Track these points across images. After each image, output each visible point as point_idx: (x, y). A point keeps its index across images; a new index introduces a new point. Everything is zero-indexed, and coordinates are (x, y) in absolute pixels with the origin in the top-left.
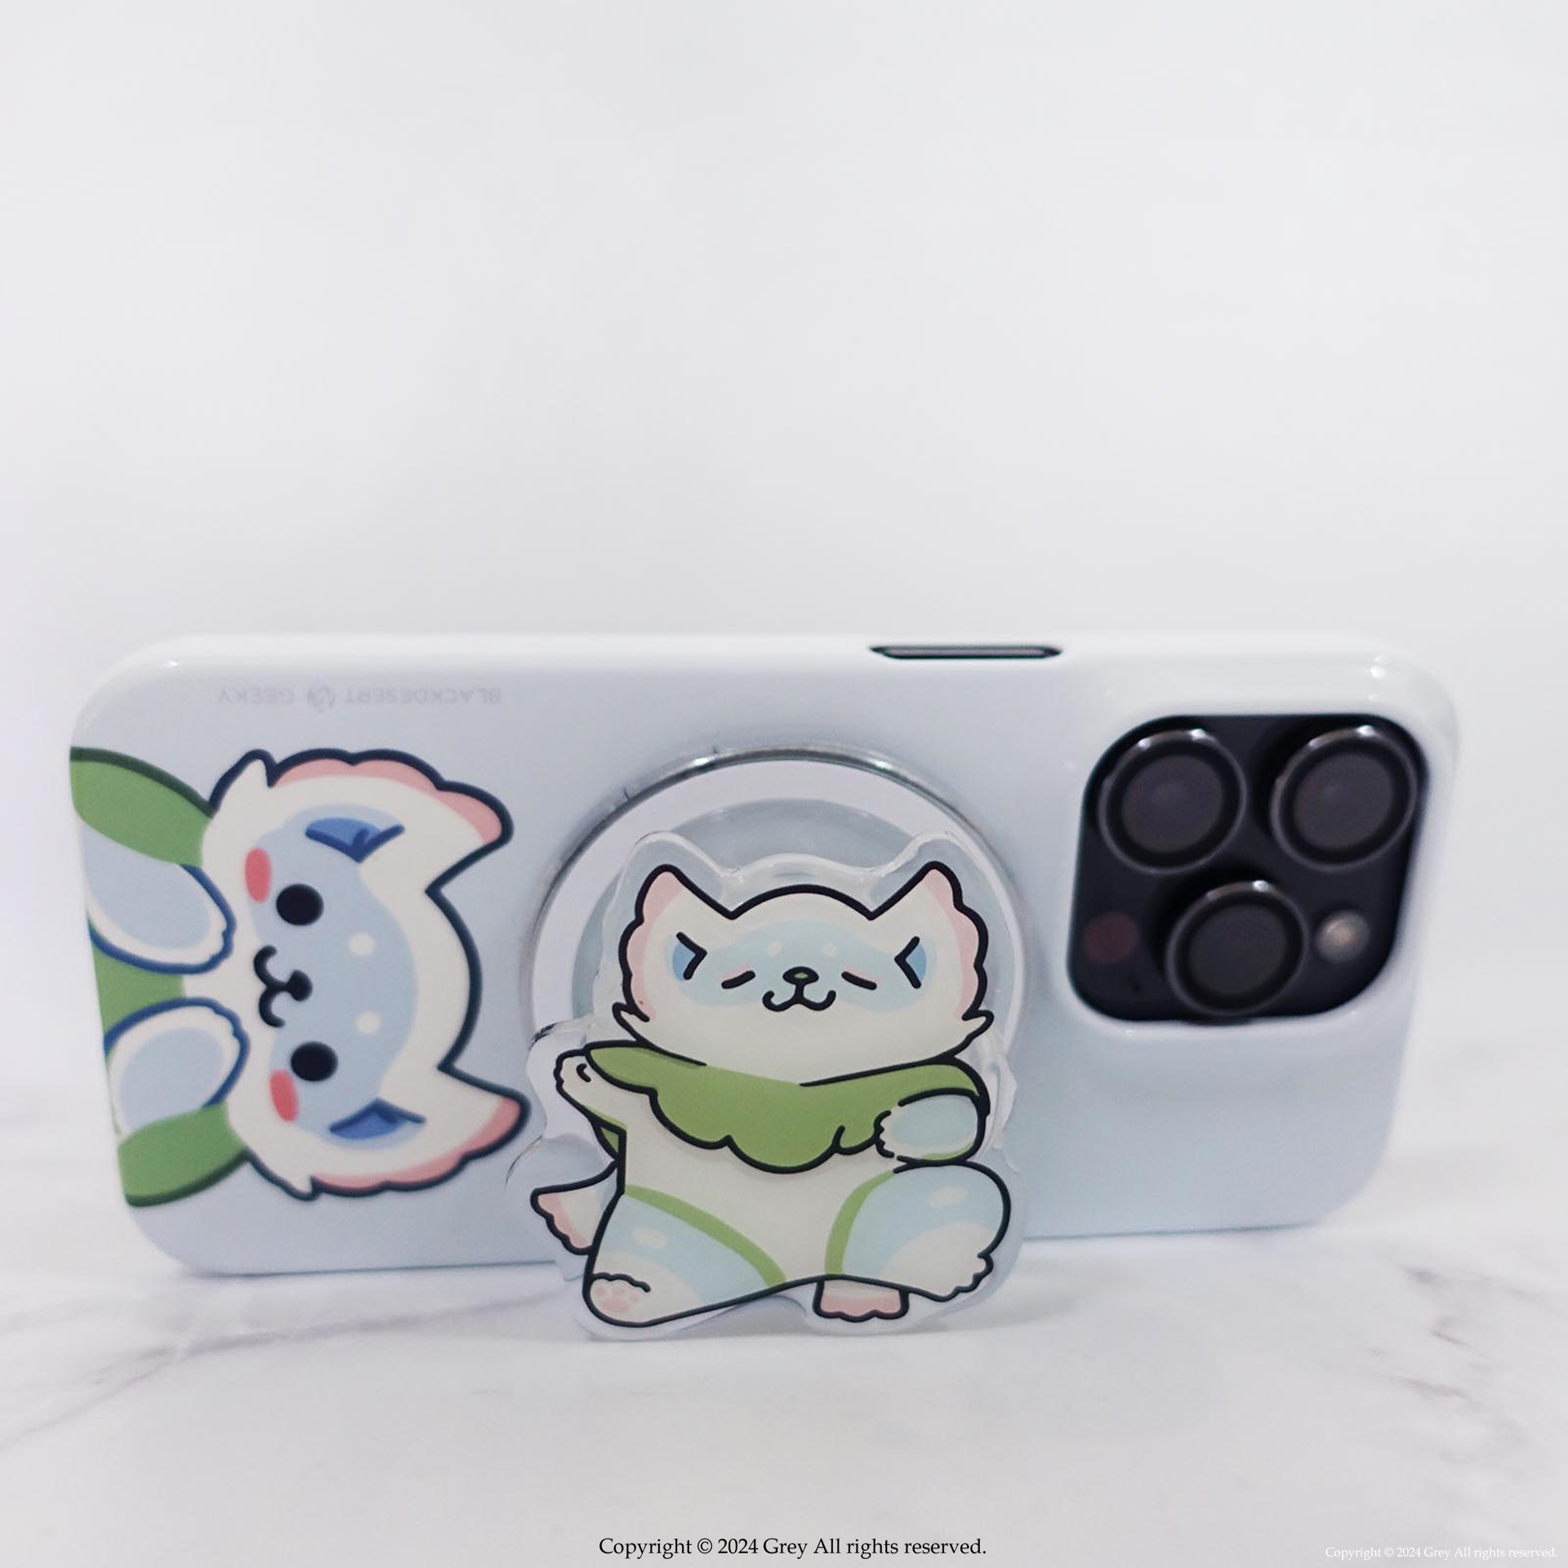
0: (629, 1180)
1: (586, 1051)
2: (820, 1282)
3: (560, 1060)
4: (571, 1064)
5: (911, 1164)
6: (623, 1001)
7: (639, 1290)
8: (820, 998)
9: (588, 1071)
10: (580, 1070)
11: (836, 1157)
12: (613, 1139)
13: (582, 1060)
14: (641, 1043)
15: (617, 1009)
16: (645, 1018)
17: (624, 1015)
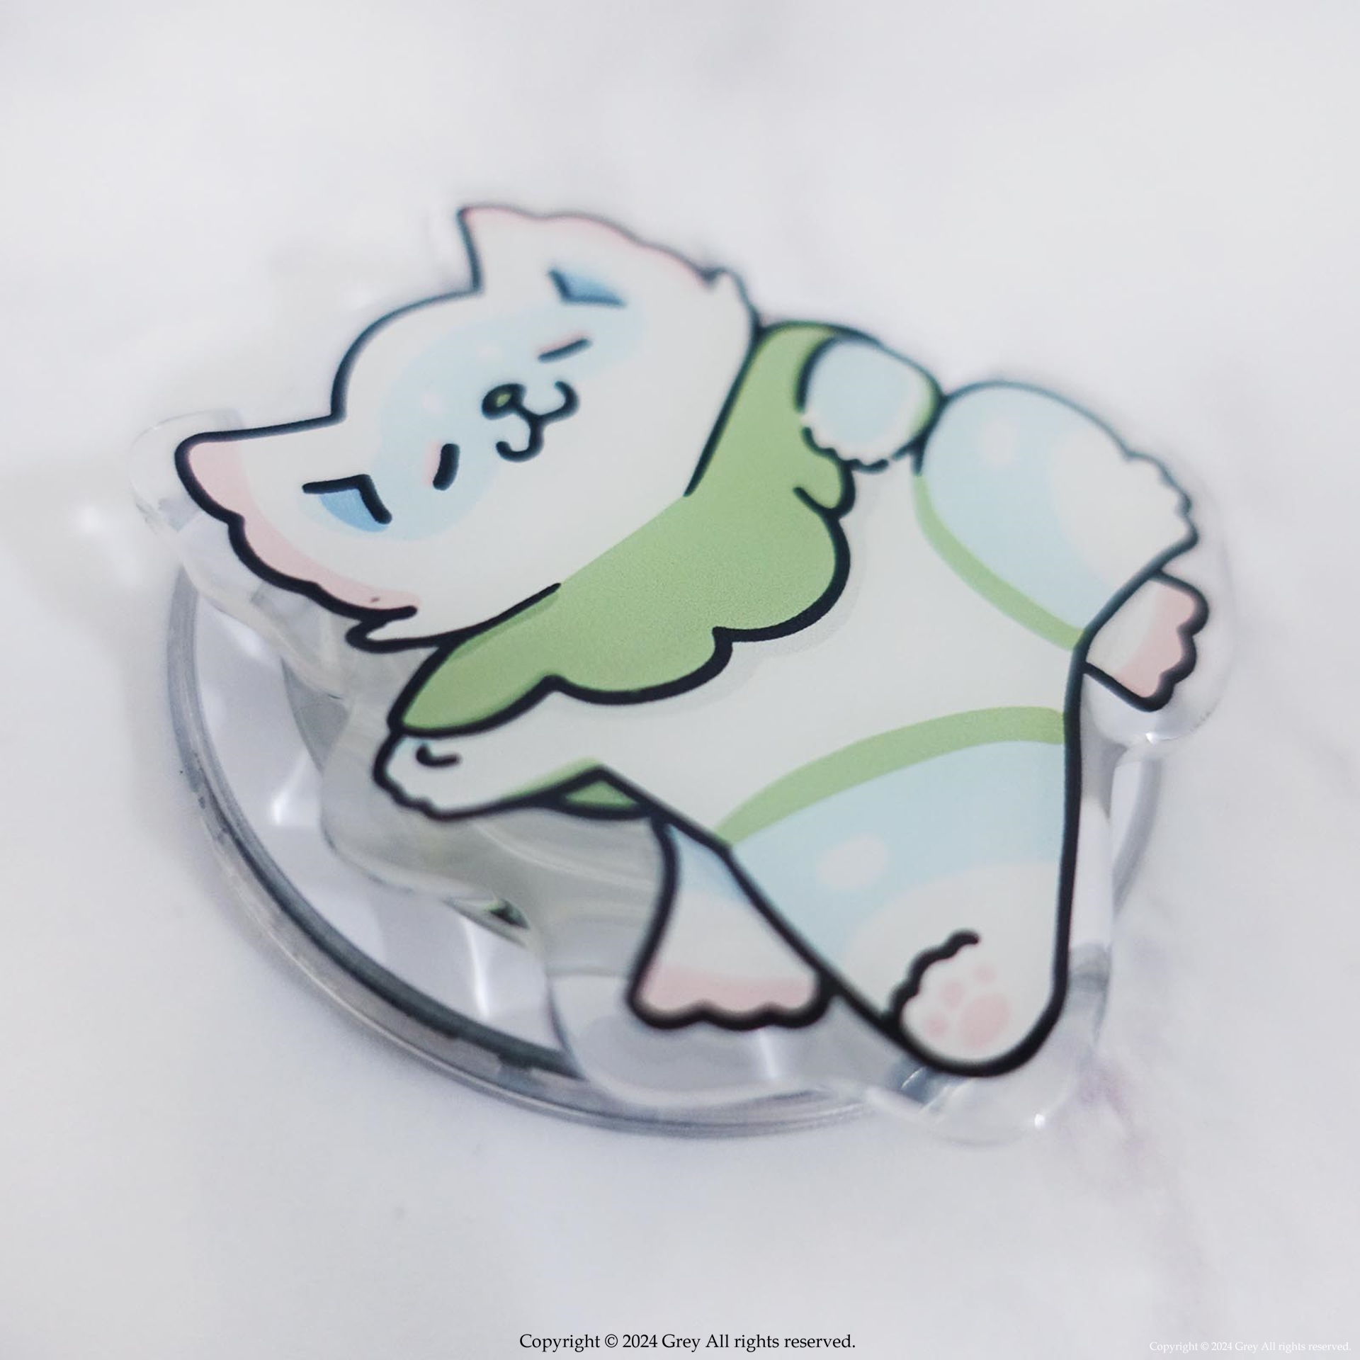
0: (708, 822)
1: (397, 728)
2: (1082, 668)
3: (380, 776)
4: (403, 767)
5: (917, 447)
6: (353, 623)
7: (966, 953)
8: (558, 400)
9: (438, 748)
10: (423, 757)
11: (847, 522)
12: (599, 795)
13: (408, 747)
14: (447, 644)
15: (357, 639)
16: (407, 612)
17: (377, 635)
